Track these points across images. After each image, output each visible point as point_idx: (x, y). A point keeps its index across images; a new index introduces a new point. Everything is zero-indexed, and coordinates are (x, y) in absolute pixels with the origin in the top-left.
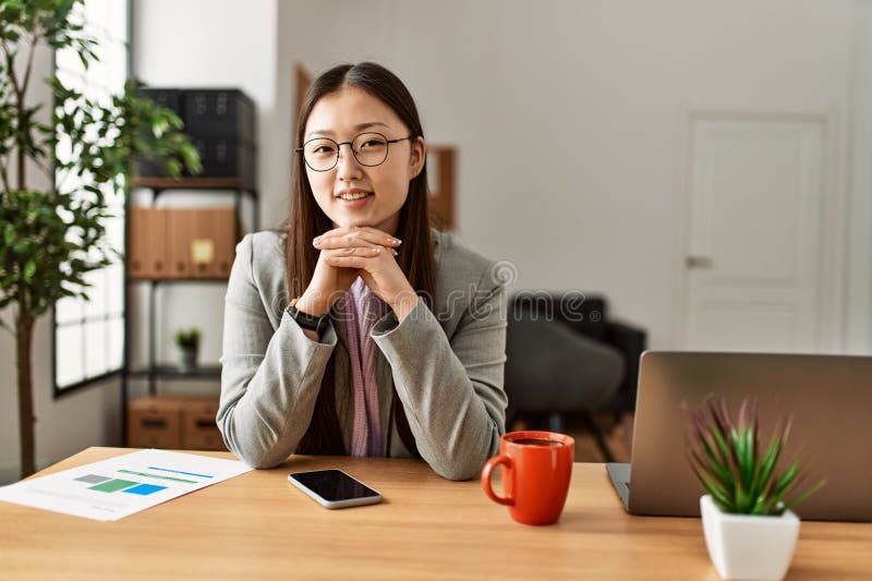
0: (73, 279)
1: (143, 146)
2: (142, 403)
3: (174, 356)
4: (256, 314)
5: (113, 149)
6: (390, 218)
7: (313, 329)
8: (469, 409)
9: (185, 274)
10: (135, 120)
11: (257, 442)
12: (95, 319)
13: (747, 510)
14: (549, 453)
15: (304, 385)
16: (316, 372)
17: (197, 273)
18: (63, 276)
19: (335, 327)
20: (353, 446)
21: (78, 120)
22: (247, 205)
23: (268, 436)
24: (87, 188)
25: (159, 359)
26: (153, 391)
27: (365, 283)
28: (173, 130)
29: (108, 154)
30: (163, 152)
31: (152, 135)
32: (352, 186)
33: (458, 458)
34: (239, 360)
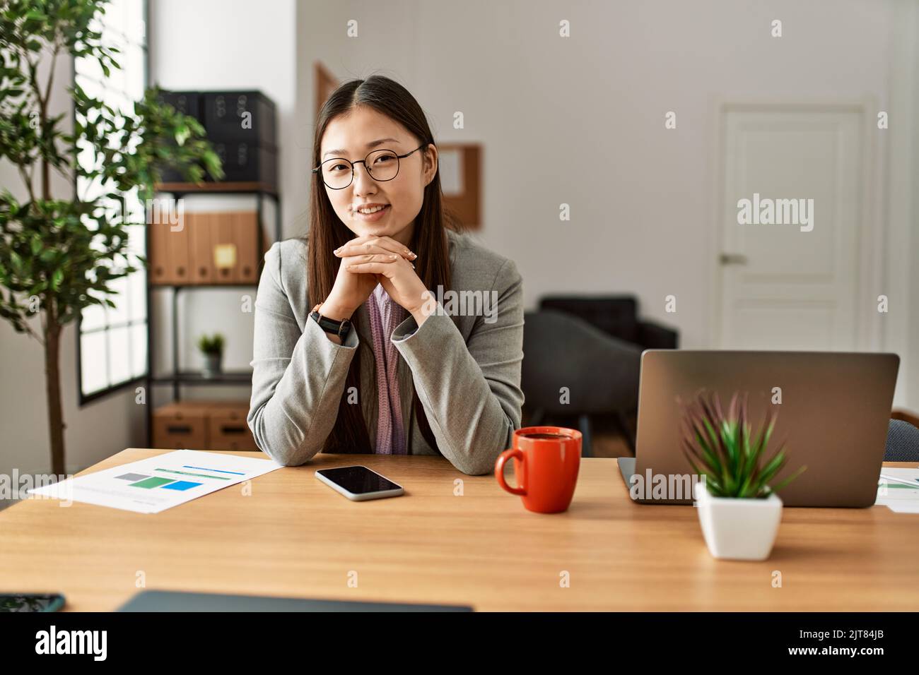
0: (99, 286)
1: (166, 154)
2: (166, 410)
3: (198, 362)
4: (285, 320)
5: (137, 156)
6: (405, 228)
7: (335, 332)
8: (485, 409)
9: (208, 279)
10: (157, 128)
11: (285, 440)
12: (118, 326)
13: (735, 494)
14: (557, 447)
15: (329, 385)
16: (340, 373)
17: (220, 278)
18: (88, 284)
19: (357, 331)
20: (378, 443)
21: (101, 128)
22: (269, 207)
23: (295, 435)
24: (111, 196)
25: (183, 365)
26: (177, 397)
27: (385, 290)
28: (195, 137)
29: (132, 163)
30: (185, 159)
31: (175, 143)
32: (369, 201)
33: (475, 454)
34: (269, 363)
